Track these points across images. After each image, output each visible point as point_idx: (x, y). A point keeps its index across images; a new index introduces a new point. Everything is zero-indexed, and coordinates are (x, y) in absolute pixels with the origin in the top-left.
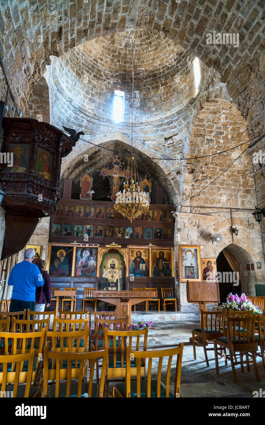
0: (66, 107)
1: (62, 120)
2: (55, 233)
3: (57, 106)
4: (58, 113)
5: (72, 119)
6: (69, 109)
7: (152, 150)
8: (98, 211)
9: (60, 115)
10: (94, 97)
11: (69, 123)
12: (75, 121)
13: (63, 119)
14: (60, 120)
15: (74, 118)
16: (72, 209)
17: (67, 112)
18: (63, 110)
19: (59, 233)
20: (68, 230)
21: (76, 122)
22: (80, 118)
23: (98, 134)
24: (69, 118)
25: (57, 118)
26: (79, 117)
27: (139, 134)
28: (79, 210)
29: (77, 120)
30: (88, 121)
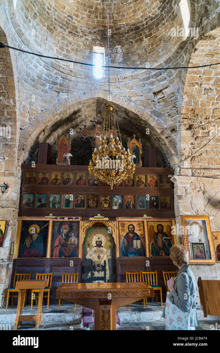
0: (35, 62)
1: (31, 77)
2: (27, 204)
3: (23, 60)
4: (25, 68)
5: (44, 76)
6: (38, 65)
7: (140, 106)
8: (78, 178)
9: (29, 71)
10: (70, 54)
11: (40, 81)
12: (47, 78)
13: (33, 76)
14: (29, 77)
15: (46, 75)
16: (46, 176)
17: (37, 67)
18: (32, 66)
19: (31, 205)
20: (42, 200)
21: (49, 79)
22: (54, 75)
23: (76, 92)
24: (41, 75)
25: (25, 74)
26: (51, 73)
27: (123, 90)
28: (56, 177)
29: (49, 77)
30: (63, 78)
